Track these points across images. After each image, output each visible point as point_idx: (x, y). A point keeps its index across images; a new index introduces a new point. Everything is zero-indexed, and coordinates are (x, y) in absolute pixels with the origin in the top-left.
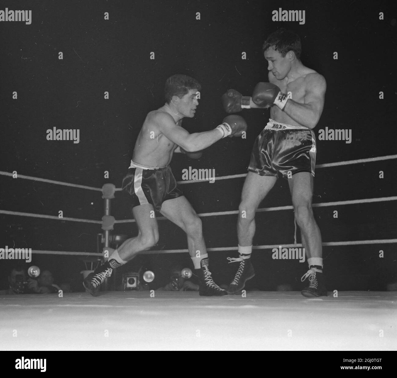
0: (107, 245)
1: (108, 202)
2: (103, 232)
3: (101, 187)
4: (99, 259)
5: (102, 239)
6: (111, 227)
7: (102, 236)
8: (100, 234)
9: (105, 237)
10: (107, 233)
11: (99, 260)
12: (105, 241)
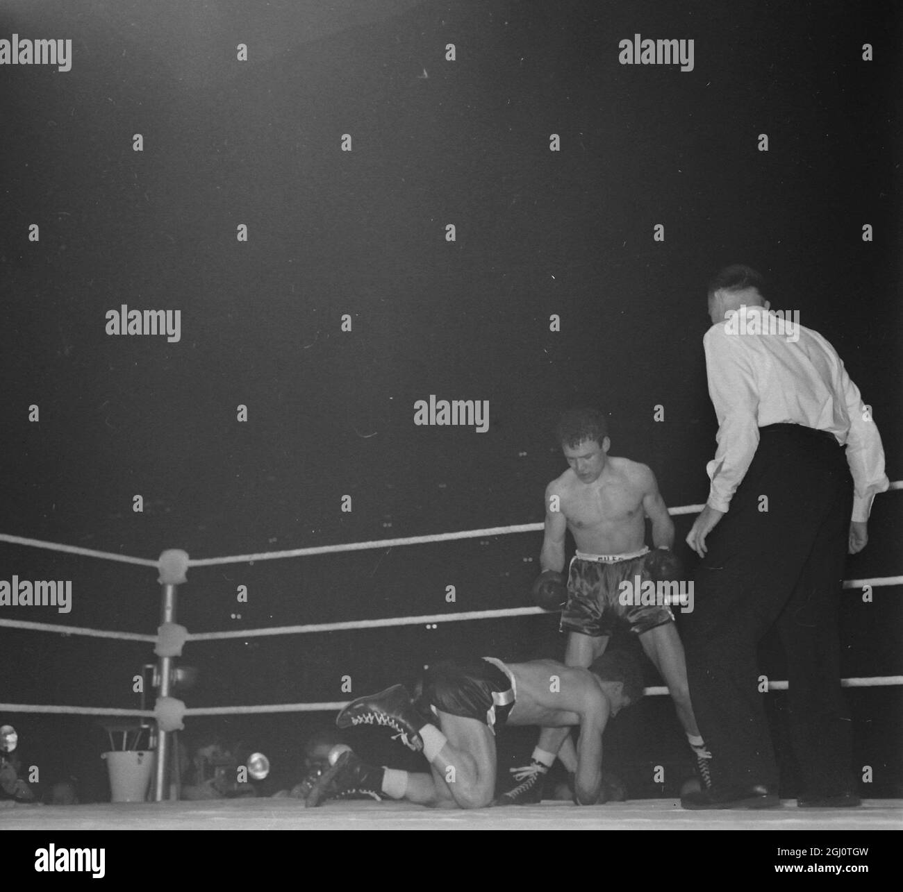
0: (165, 692)
1: (170, 591)
2: (157, 660)
3: (156, 558)
4: (145, 723)
5: (155, 677)
6: (177, 650)
7: (155, 671)
8: (149, 666)
9: (160, 672)
10: (166, 662)
11: (145, 726)
12: (161, 681)
